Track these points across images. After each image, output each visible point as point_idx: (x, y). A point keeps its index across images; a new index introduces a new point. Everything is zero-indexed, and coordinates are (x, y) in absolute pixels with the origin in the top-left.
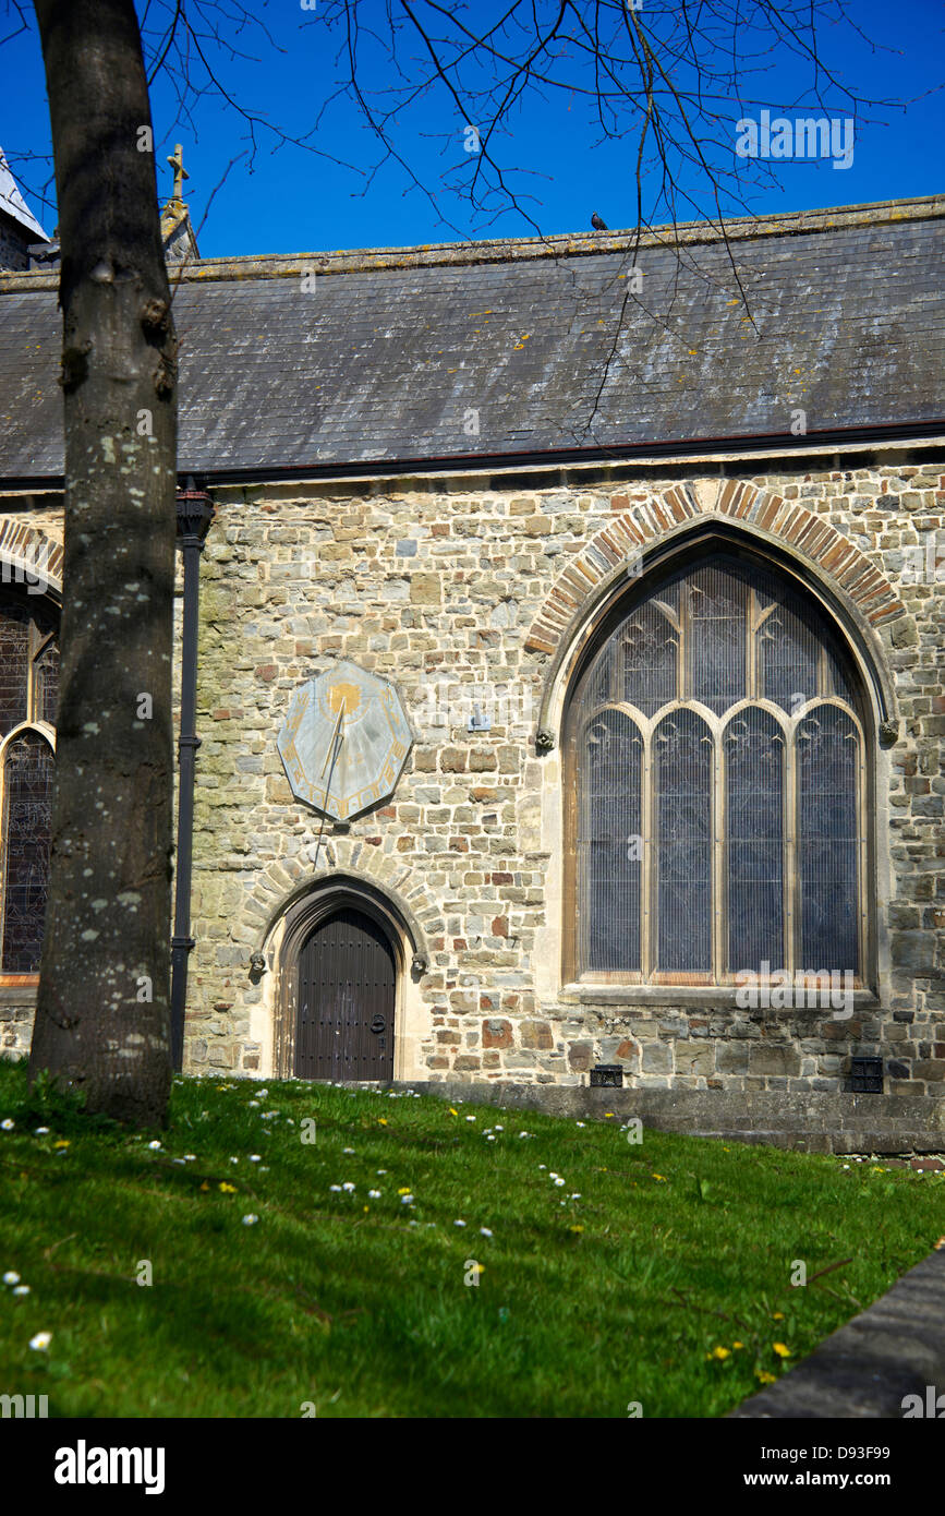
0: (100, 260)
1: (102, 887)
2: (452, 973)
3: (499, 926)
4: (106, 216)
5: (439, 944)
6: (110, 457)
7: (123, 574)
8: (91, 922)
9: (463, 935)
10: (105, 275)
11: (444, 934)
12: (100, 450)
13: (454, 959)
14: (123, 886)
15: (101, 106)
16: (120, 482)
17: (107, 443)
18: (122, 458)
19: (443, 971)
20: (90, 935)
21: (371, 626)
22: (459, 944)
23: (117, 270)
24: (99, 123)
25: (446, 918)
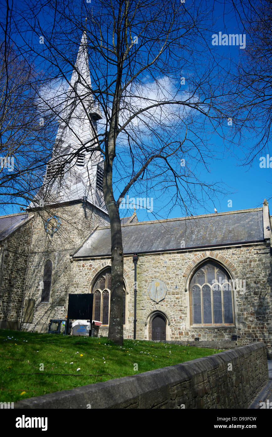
0: (115, 247)
1: (115, 318)
2: (174, 324)
3: (181, 317)
4: (116, 241)
5: (172, 320)
6: (116, 269)
7: (117, 282)
8: (114, 322)
9: (175, 319)
10: (116, 249)
11: (173, 319)
12: (115, 268)
13: (174, 322)
14: (118, 318)
15: (116, 230)
16: (117, 271)
17: (116, 267)
18: (117, 269)
19: (173, 324)
20: (114, 323)
21: (161, 274)
22: (175, 320)
23: (117, 248)
24: (115, 232)
25: (173, 316)
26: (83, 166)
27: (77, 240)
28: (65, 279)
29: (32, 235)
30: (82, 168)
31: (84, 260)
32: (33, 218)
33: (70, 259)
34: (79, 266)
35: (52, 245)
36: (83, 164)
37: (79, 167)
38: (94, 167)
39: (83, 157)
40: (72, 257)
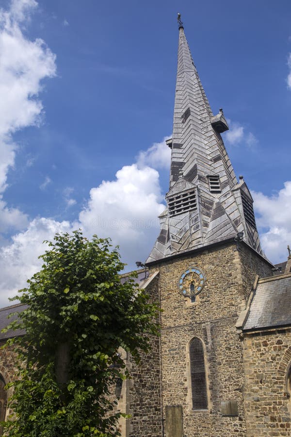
26: (220, 192)
27: (239, 301)
28: (230, 367)
29: (161, 300)
30: (219, 195)
31: (264, 334)
32: (158, 275)
33: (239, 334)
34: (258, 345)
35: (197, 313)
36: (219, 190)
37: (214, 195)
38: (234, 192)
39: (217, 180)
40: (241, 331)
